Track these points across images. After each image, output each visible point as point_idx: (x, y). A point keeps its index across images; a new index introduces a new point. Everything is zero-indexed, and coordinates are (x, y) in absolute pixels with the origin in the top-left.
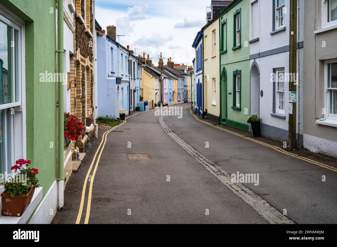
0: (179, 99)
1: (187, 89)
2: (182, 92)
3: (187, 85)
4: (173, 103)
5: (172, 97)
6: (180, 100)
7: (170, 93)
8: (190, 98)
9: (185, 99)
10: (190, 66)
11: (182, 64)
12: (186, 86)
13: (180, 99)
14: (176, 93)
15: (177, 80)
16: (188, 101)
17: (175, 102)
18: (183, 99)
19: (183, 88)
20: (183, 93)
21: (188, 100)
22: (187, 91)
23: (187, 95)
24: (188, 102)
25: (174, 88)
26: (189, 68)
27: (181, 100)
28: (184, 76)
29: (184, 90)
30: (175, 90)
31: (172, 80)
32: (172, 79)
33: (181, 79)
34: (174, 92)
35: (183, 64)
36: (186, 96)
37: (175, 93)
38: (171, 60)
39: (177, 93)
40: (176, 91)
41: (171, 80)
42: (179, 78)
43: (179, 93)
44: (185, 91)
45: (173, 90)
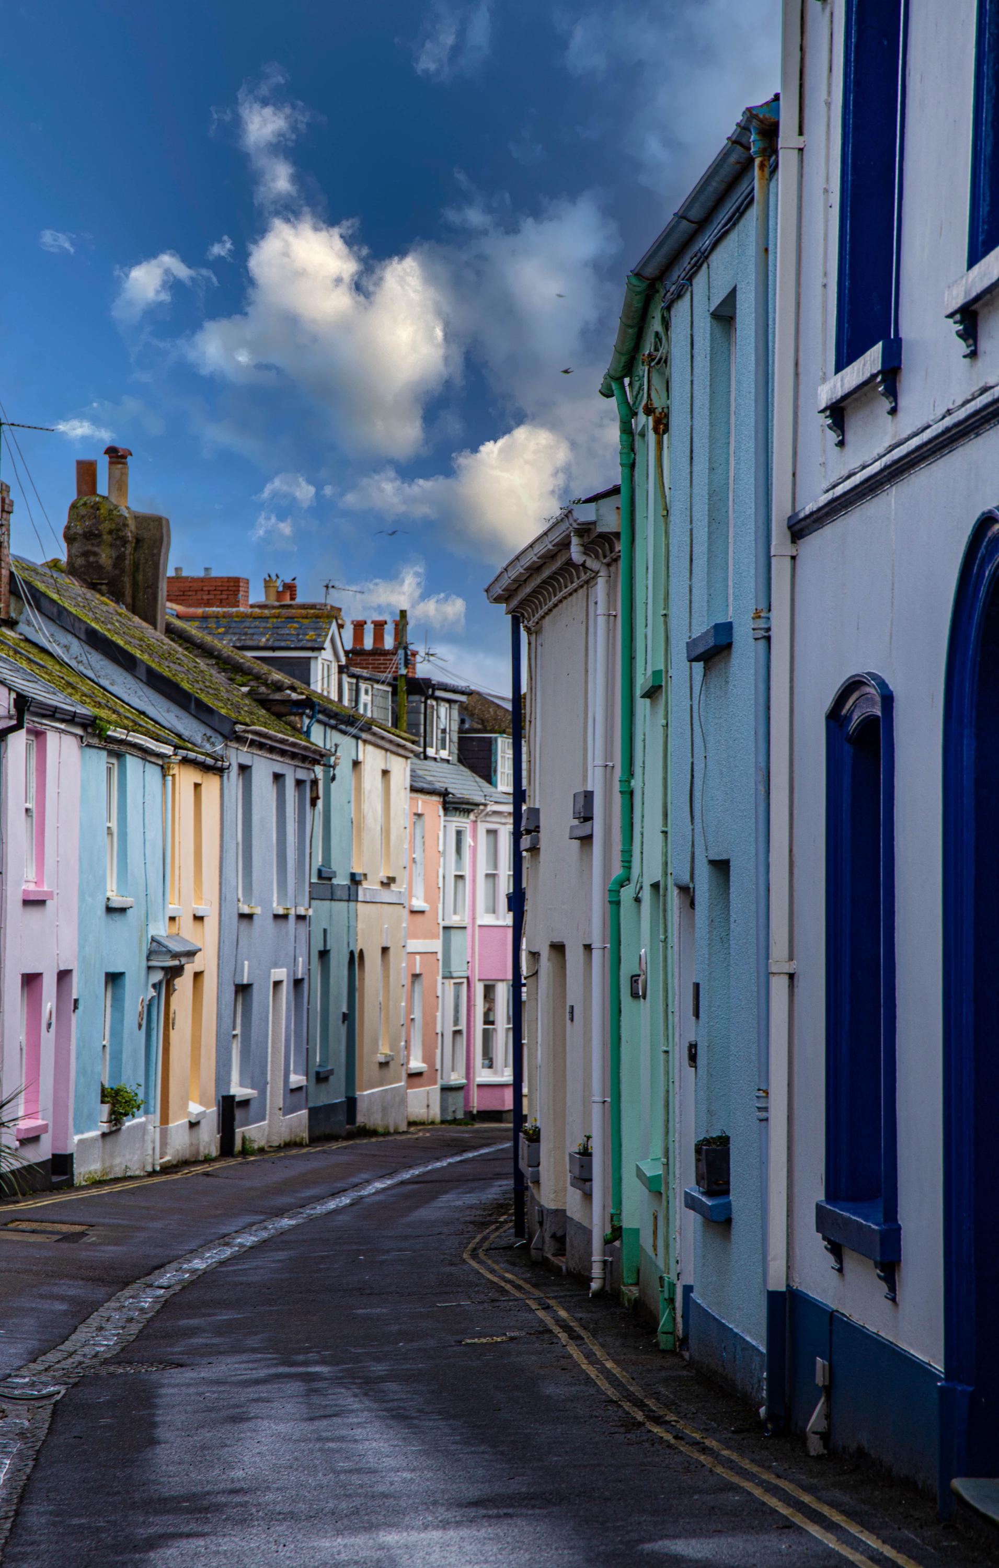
0: (235, 1076)
1: (351, 930)
2: (280, 973)
3: (355, 880)
4: (154, 1133)
5: (134, 1038)
6: (263, 1092)
7: (114, 979)
8: (384, 1065)
9: (321, 1078)
10: (379, 626)
11: (268, 583)
12: (341, 880)
13: (260, 1083)
14: (198, 975)
15: (211, 785)
16: (360, 1119)
17: (178, 1123)
18: (296, 1079)
19: (301, 918)
20: (298, 983)
21: (366, 1094)
22: (356, 960)
23: (348, 1018)
24: (367, 1132)
25: (172, 908)
26: (368, 644)
27: (275, 1097)
28: (318, 736)
29: (318, 946)
30: (189, 934)
31: (153, 773)
32: (145, 753)
33: (278, 778)
34: (177, 971)
35: (290, 588)
36: (339, 1030)
37: (184, 984)
38: (119, 485)
39: (210, 983)
40: (206, 961)
41: (133, 763)
42: (237, 755)
43: (243, 990)
44: (324, 954)
45: (159, 929)
